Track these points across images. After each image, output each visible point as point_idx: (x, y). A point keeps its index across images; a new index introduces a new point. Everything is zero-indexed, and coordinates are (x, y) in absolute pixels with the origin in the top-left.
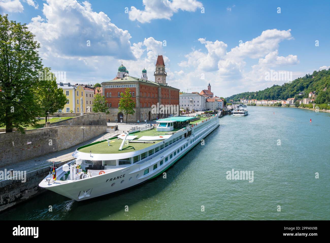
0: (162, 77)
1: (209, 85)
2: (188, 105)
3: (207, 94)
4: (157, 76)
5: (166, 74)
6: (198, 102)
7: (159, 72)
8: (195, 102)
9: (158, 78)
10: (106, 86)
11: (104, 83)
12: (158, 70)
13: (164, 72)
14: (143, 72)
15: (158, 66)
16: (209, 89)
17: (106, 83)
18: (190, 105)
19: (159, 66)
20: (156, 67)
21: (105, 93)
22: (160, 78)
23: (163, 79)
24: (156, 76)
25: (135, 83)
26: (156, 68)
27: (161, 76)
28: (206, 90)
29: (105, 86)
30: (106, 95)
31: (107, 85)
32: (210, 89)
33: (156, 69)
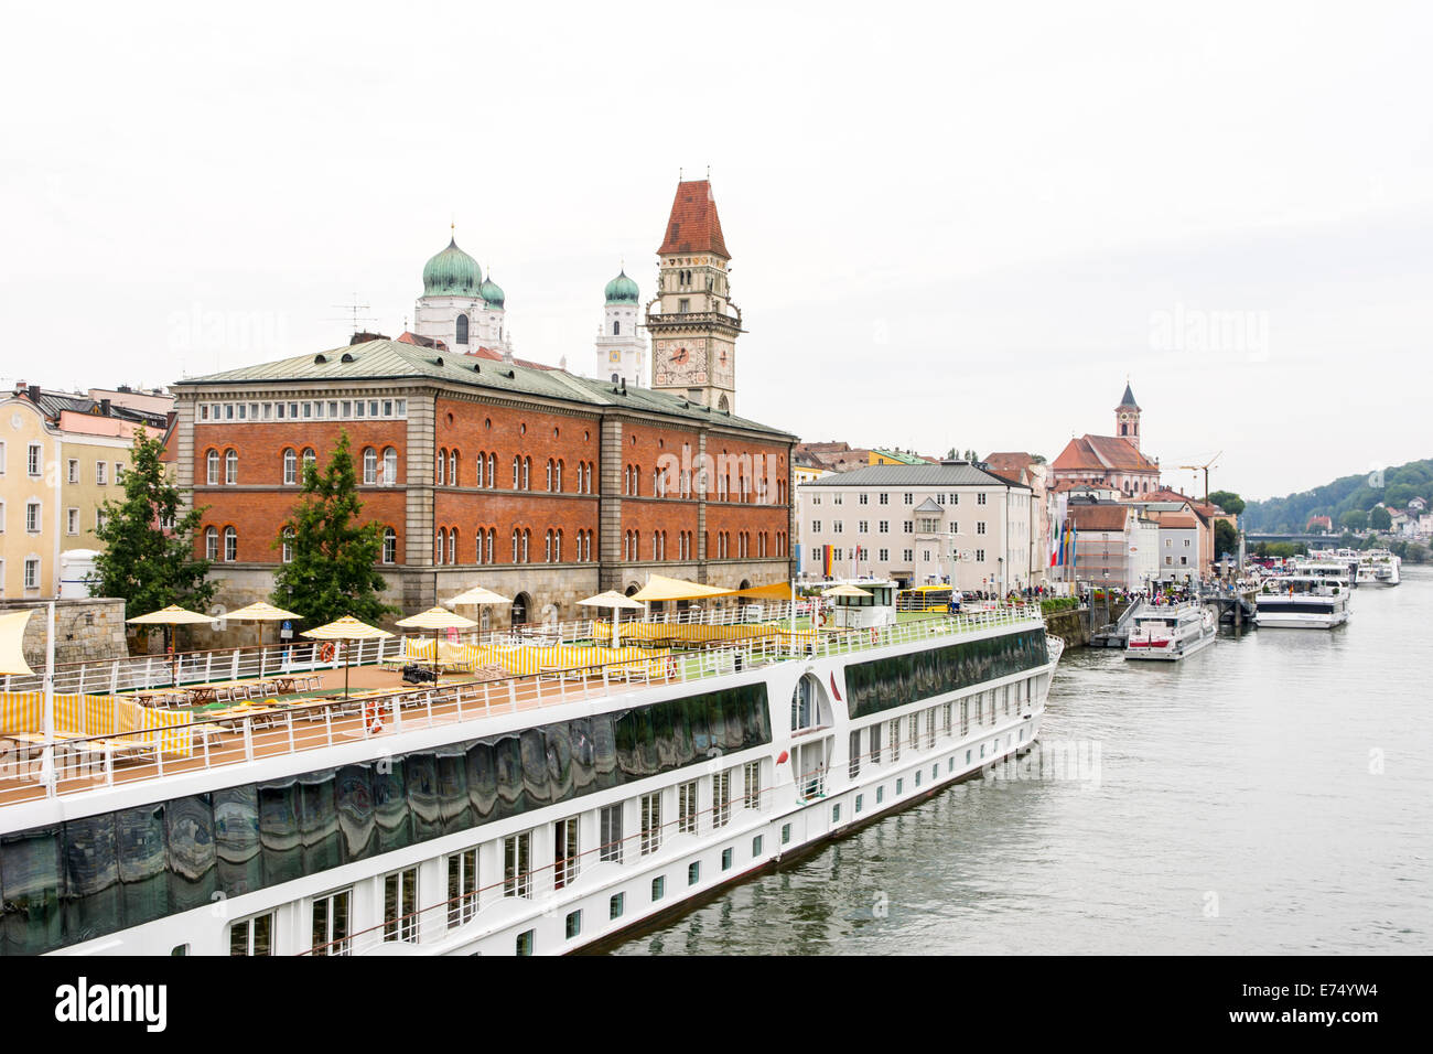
0: (702, 343)
1: (1128, 398)
2: (909, 555)
3: (1108, 465)
4: (668, 335)
5: (739, 321)
6: (981, 528)
7: (684, 302)
8: (954, 527)
9: (671, 349)
10: (205, 409)
11: (191, 390)
12: (675, 289)
13: (717, 304)
14: (610, 297)
15: (673, 262)
16: (1124, 427)
17: (201, 390)
18: (918, 555)
19: (685, 257)
20: (658, 270)
21: (194, 458)
22: (688, 346)
23: (709, 357)
24: (661, 335)
25: (401, 389)
26: (665, 271)
27: (695, 334)
28: (1098, 439)
29: (199, 411)
30: (200, 468)
31: (208, 403)
32: (1130, 429)
33: (662, 281)
